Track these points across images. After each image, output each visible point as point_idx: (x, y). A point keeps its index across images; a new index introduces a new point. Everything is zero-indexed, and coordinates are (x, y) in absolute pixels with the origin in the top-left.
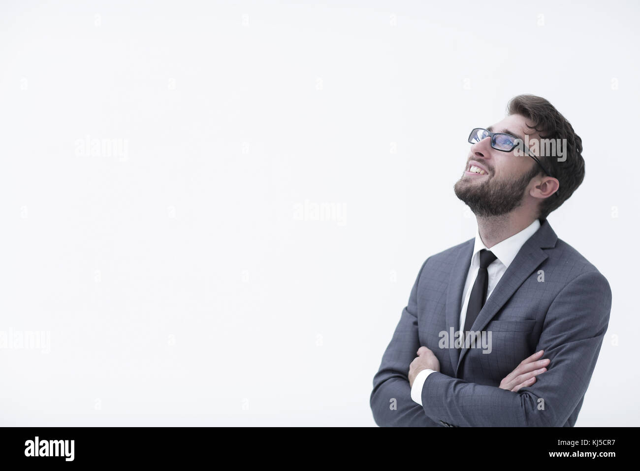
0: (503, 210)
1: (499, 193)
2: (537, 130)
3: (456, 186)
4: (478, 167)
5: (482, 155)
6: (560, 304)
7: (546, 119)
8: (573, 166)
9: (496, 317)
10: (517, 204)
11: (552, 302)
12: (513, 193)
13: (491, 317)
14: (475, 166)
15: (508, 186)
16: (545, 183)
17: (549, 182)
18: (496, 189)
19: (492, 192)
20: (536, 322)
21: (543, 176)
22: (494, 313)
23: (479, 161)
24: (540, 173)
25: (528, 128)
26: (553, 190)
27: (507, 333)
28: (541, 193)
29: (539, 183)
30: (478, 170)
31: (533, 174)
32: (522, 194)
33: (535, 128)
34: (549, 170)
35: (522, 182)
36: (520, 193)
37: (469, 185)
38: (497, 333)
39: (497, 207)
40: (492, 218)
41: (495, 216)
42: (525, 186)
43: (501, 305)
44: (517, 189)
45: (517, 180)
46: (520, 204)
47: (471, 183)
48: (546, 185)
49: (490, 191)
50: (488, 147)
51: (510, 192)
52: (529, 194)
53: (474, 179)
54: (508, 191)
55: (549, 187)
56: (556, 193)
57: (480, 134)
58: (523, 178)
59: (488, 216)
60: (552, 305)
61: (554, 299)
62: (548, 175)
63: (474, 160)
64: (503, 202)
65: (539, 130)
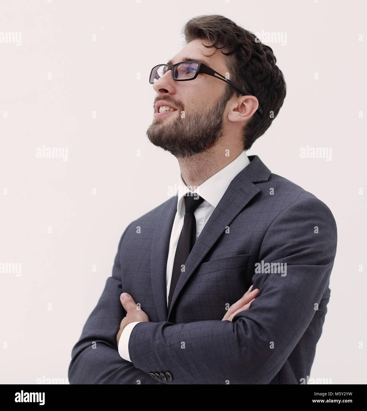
0: (205, 146)
1: (195, 127)
2: (217, 48)
3: (148, 133)
4: (166, 106)
5: (166, 91)
6: (275, 232)
7: (224, 34)
8: (270, 76)
9: (207, 258)
10: (219, 135)
11: (266, 232)
12: (211, 123)
13: (200, 259)
14: (163, 106)
15: (203, 118)
16: (243, 104)
17: (246, 101)
18: (191, 123)
19: (188, 128)
20: (250, 256)
21: (238, 96)
22: (203, 255)
23: (165, 98)
24: (235, 94)
25: (206, 49)
26: (253, 109)
27: (218, 272)
28: (240, 115)
29: (235, 106)
30: (167, 109)
31: (227, 97)
32: (221, 122)
33: (214, 46)
34: (244, 88)
35: (217, 109)
36: (218, 121)
37: (161, 126)
38: (208, 275)
39: (198, 142)
40: (195, 157)
41: (199, 154)
42: (221, 112)
43: (211, 245)
44: (213, 117)
45: (211, 109)
46: (222, 135)
47: (163, 123)
48: (244, 106)
49: (186, 127)
50: (172, 81)
51: (207, 124)
52: (229, 120)
53: (164, 118)
54: (205, 123)
55: (248, 106)
56: (257, 111)
57: (160, 71)
58: (218, 104)
59: (191, 155)
60: (266, 235)
61: (268, 229)
62: (244, 95)
63: (160, 99)
64: (202, 136)
65: (219, 47)
